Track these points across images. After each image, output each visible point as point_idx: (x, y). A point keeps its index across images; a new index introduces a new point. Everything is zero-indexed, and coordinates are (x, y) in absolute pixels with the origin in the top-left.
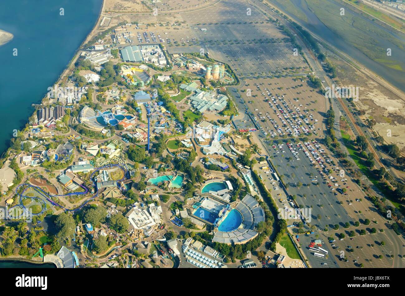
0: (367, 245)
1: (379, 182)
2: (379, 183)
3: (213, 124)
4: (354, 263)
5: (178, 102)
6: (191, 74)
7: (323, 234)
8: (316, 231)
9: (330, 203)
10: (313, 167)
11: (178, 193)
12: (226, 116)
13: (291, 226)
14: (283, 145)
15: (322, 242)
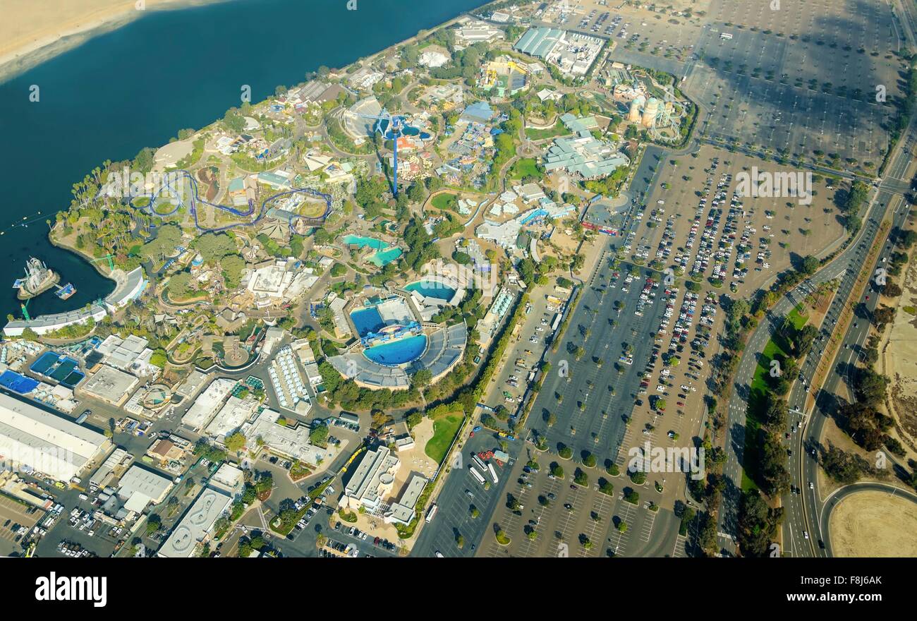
0: (592, 512)
1: (762, 427)
2: (760, 430)
3: (547, 195)
4: (527, 523)
5: (529, 140)
6: (611, 104)
7: (528, 450)
8: (523, 439)
9: (608, 410)
10: (650, 340)
11: (367, 272)
12: (589, 191)
13: (486, 408)
14: (638, 278)
15: (509, 460)
